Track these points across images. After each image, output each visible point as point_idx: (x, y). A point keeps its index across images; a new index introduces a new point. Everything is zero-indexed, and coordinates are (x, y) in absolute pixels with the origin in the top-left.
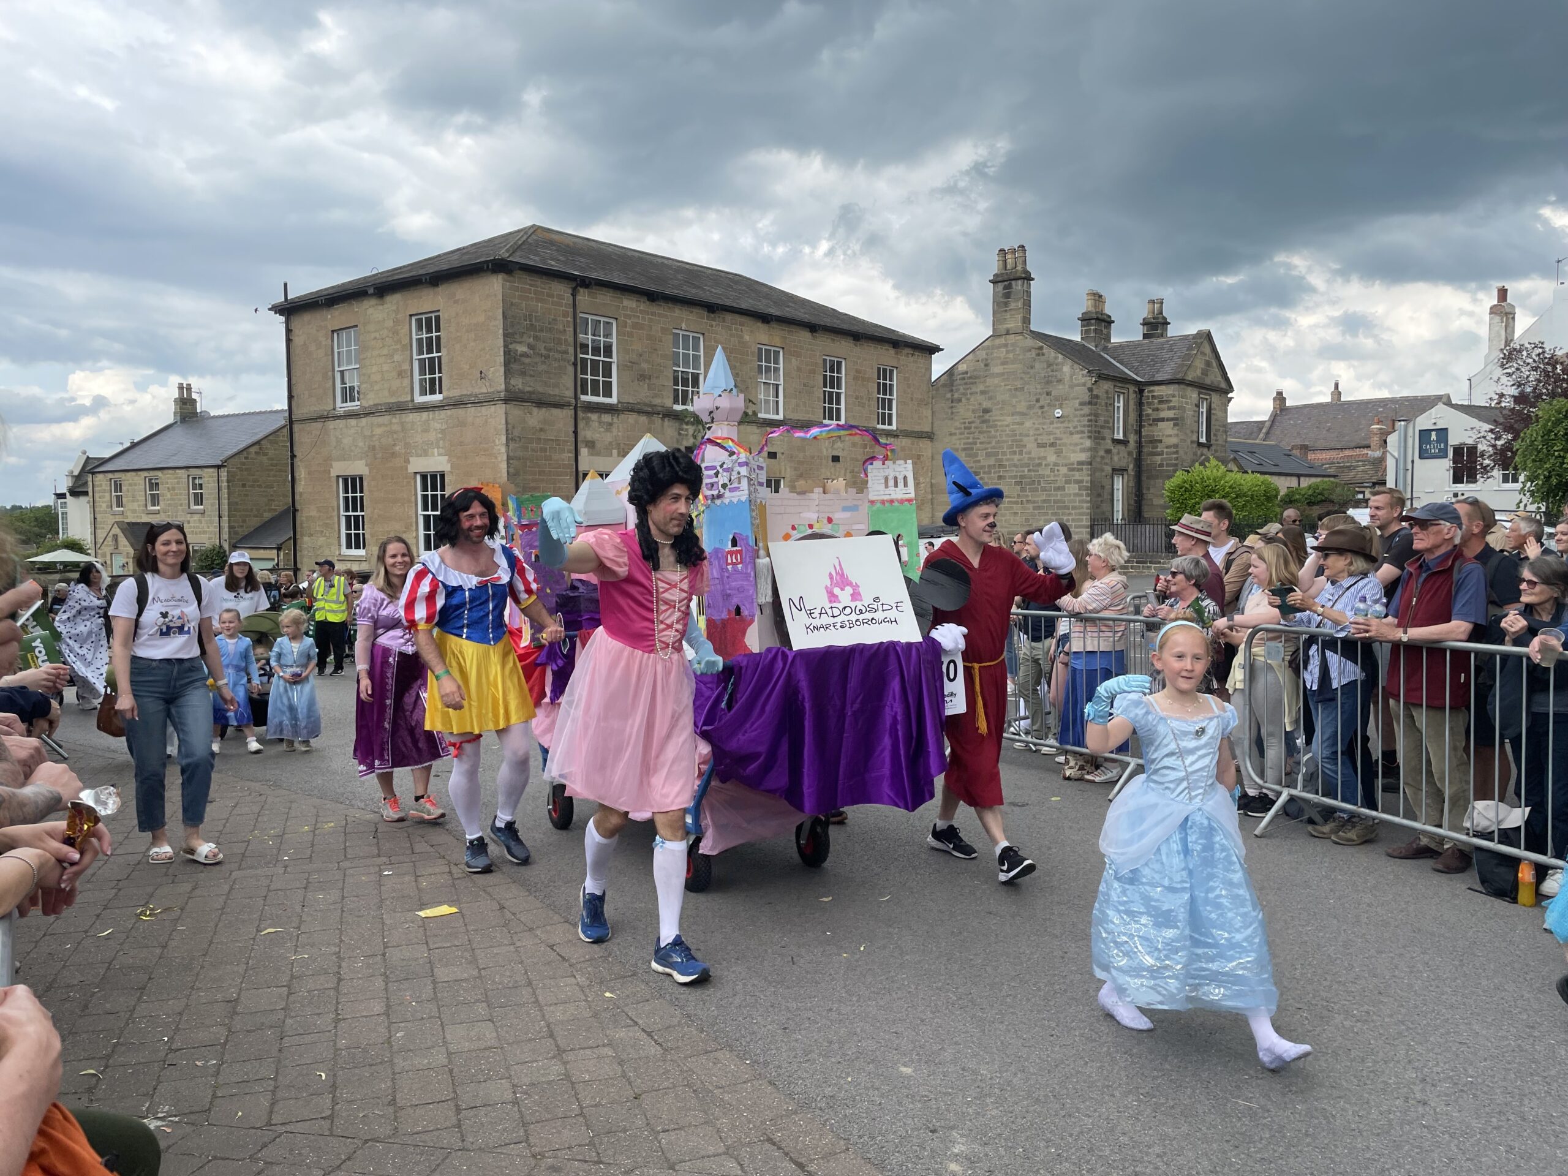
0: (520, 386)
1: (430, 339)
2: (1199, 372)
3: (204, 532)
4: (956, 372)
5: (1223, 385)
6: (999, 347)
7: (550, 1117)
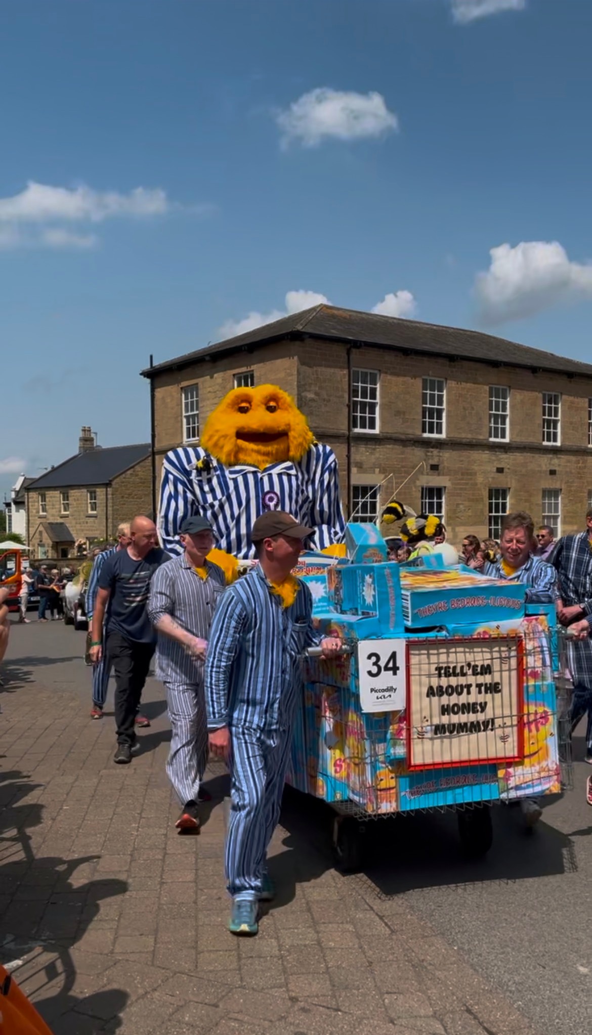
3: (97, 530)
7: (304, 971)
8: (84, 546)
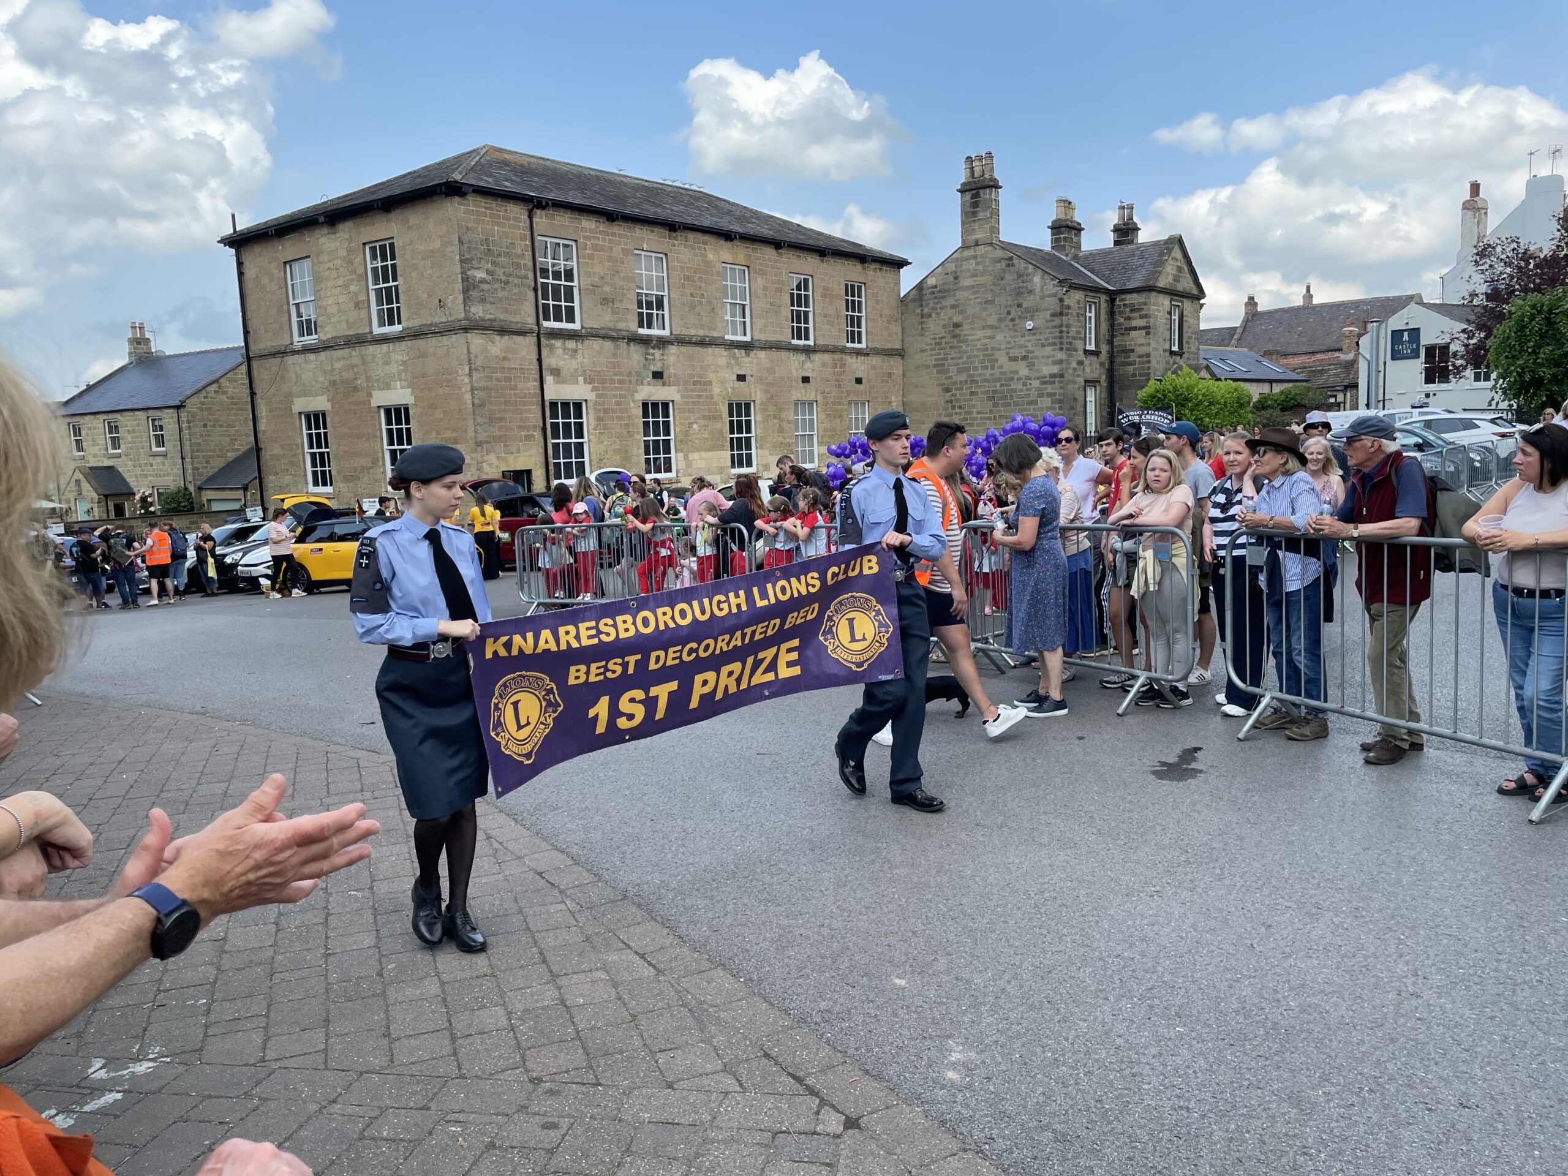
0: (481, 314)
1: (385, 268)
2: (1170, 278)
3: (169, 475)
4: (925, 286)
5: (1195, 291)
6: (968, 259)
7: (546, 1042)
8: (149, 500)
